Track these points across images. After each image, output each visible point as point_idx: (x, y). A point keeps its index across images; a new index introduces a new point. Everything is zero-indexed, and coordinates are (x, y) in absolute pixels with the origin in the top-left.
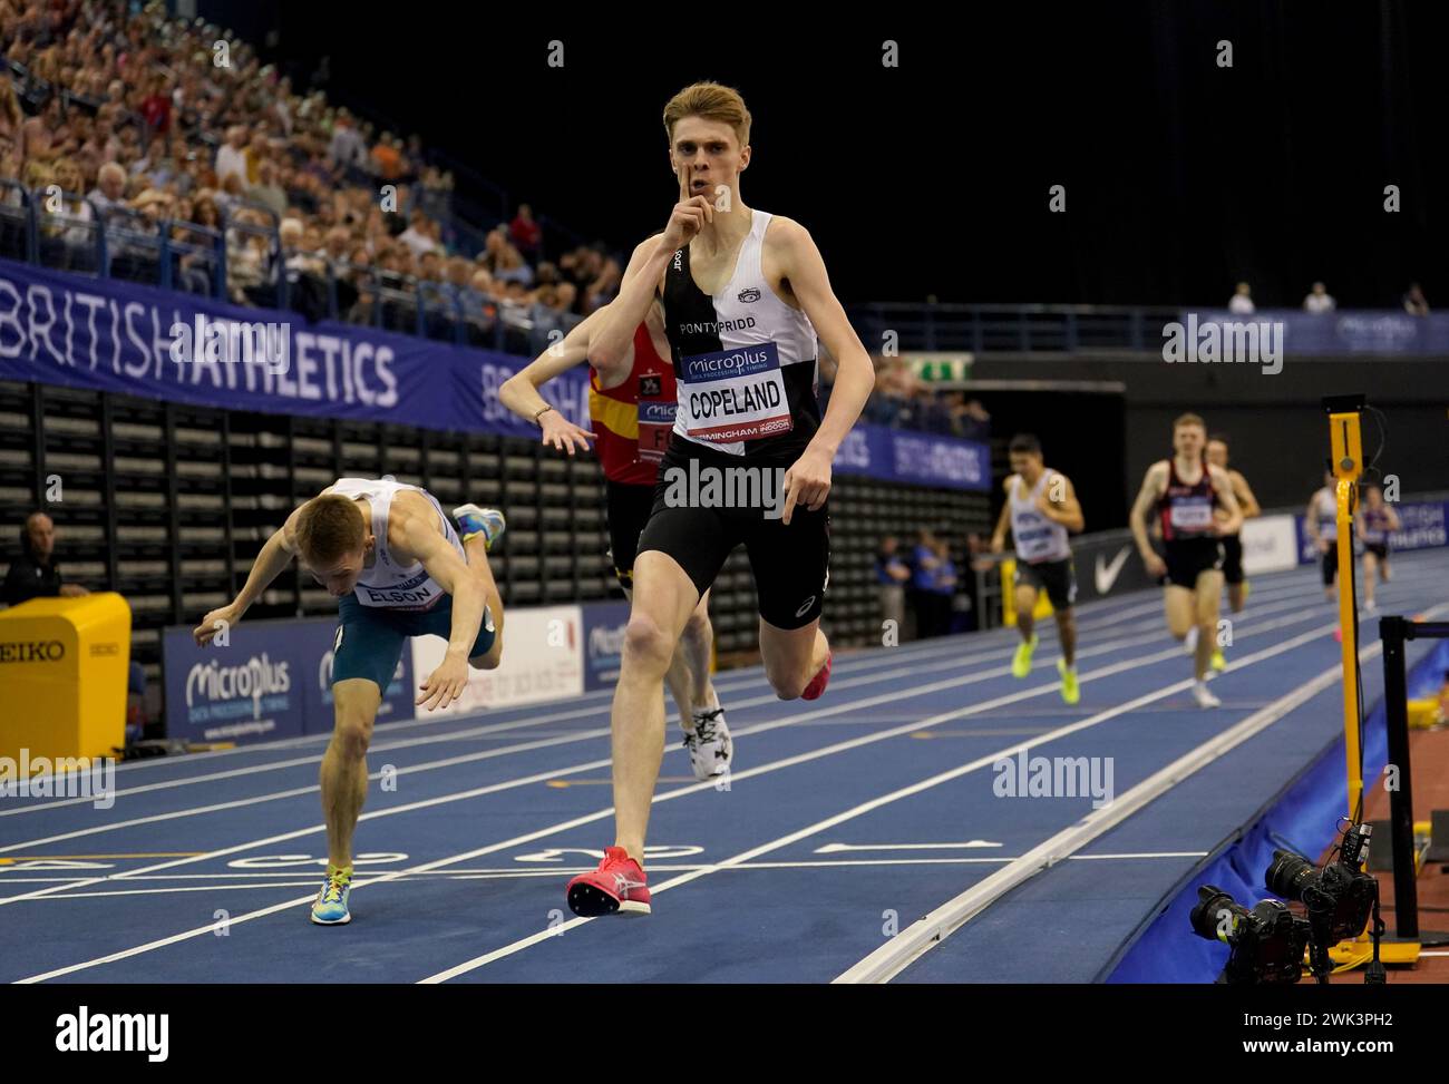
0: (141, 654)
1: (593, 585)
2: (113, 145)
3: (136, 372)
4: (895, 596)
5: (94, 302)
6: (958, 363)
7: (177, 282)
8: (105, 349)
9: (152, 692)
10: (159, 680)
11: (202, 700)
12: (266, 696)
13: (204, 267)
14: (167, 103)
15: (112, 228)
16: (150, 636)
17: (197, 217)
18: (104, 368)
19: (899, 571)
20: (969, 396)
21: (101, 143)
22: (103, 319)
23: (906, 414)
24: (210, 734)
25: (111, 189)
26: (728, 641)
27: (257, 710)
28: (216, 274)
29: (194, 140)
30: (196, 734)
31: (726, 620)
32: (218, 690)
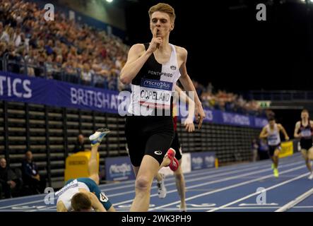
0: (101, 163)
1: (192, 149)
2: (95, 61)
3: (100, 106)
4: (255, 152)
5: (91, 92)
6: (268, 103)
7: (108, 88)
8: (94, 102)
9: (103, 171)
10: (104, 168)
11: (113, 173)
12: (126, 172)
13: (113, 85)
14: (105, 52)
15: (95, 78)
16: (102, 160)
17: (112, 75)
18: (93, 105)
19: (256, 146)
20: (270, 110)
21: (93, 60)
22: (93, 96)
23: (257, 114)
24: (115, 179)
25: (95, 70)
26: (220, 161)
27: (124, 174)
28: (115, 86)
29: (111, 59)
30: (112, 179)
31: (220, 157)
32: (116, 171)
